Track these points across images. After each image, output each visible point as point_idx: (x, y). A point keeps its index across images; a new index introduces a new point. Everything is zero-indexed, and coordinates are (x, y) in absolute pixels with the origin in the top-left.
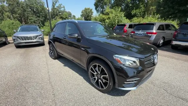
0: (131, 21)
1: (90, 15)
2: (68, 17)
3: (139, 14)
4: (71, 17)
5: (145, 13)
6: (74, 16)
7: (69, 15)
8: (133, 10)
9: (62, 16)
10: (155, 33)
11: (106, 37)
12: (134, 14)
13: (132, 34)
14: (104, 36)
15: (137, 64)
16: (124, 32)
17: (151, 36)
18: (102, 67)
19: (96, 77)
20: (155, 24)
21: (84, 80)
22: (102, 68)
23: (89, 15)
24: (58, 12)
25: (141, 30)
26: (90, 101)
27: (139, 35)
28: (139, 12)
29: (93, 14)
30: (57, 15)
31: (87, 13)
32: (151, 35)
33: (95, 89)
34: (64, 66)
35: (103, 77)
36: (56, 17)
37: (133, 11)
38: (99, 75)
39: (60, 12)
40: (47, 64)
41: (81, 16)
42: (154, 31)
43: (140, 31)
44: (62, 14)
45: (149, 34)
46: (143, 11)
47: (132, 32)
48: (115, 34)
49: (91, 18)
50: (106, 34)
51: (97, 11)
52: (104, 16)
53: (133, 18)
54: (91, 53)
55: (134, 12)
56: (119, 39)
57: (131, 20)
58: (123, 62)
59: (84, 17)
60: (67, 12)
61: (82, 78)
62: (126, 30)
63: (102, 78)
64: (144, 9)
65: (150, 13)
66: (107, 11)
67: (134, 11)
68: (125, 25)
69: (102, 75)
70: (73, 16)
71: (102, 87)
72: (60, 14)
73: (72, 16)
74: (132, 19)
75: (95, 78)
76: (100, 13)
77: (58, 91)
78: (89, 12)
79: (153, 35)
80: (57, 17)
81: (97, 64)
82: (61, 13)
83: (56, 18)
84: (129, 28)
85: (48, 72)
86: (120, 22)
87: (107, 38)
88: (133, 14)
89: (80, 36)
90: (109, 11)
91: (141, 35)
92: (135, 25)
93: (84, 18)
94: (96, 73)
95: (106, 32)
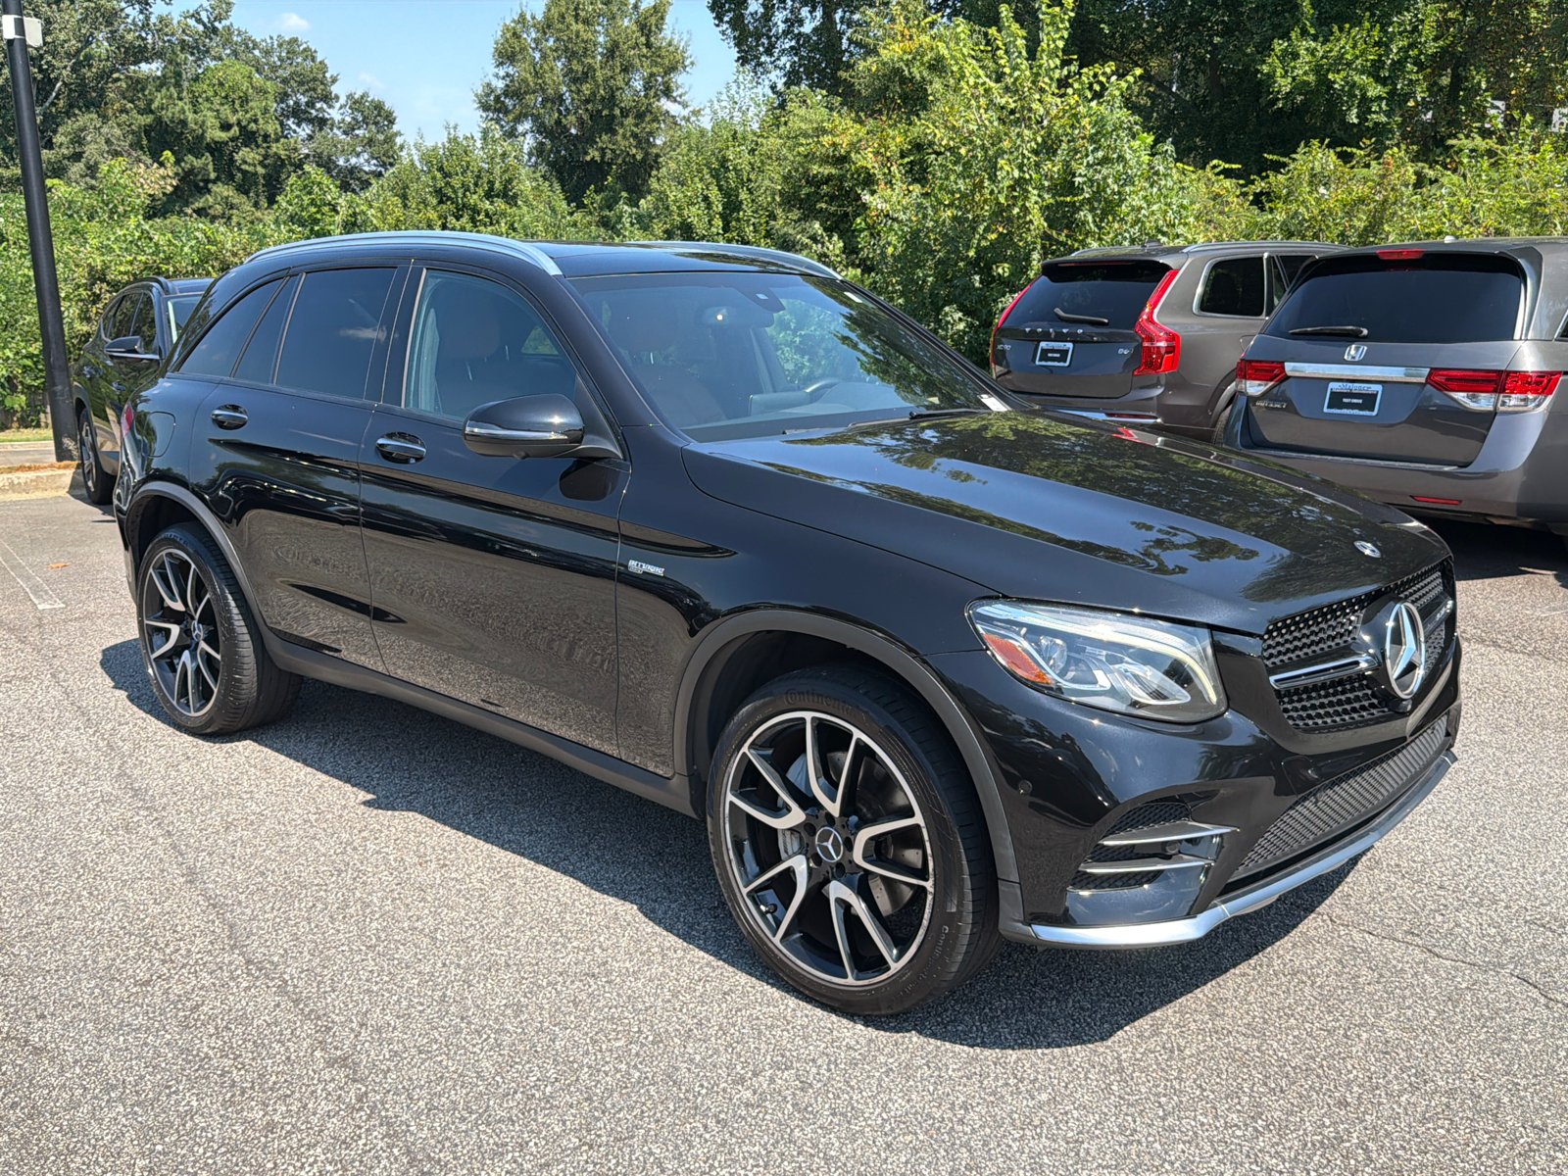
0: (1258, 201)
1: (626, 98)
2: (272, 128)
3: (1375, 90)
4: (321, 123)
5: (1457, 81)
6: (375, 116)
7: (283, 97)
8: (1286, 36)
9: (176, 108)
10: (1542, 383)
11: (887, 440)
12: (1300, 87)
13: (1254, 388)
14: (874, 432)
15: (1198, 695)
16: (1147, 361)
17: (1488, 418)
18: (857, 734)
19: (800, 865)
20: (1537, 260)
21: (650, 927)
22: (862, 748)
23: (611, 100)
24: (101, 47)
25: (1354, 337)
26: (748, 1094)
27: (1337, 400)
28: (1374, 71)
29: (679, 79)
30: (87, 97)
31: (587, 75)
32: (1484, 402)
33: (792, 1002)
34: (367, 803)
35: (877, 842)
36: (69, 126)
37: (1279, 45)
38: (825, 837)
39: (140, 54)
40: (136, 793)
41: (493, 104)
42: (1526, 355)
43: (1352, 351)
44: (173, 78)
45: (1460, 396)
46: (1432, 48)
47: (1248, 369)
48: (994, 404)
49: (643, 141)
50: (886, 398)
51: (739, 42)
52: (846, 130)
53: (1289, 150)
54: (724, 609)
55: (1302, 68)
56: (1089, 468)
57: (1259, 186)
58: (1062, 674)
59: (540, 128)
60: (249, 44)
61: (628, 911)
62: (1173, 337)
63: (865, 858)
64: (1444, 25)
65: (1530, 82)
66: (892, 52)
67: (1303, 45)
68: (1148, 272)
69: (859, 827)
70: (357, 104)
71: (868, 960)
72: (138, 85)
73: (334, 114)
74: (1278, 167)
75: (789, 873)
76: (793, 78)
77: (379, 1030)
78: (612, 51)
79: (1514, 400)
80: (87, 119)
81: (808, 716)
82: (152, 68)
83: (78, 140)
84: (1210, 304)
85: (191, 876)
86: (1085, 215)
87: (920, 455)
88: (1284, 85)
89: (600, 433)
90: (919, 53)
91: (1368, 401)
92: (1297, 269)
93: (539, 151)
94: (796, 816)
95: (883, 369)
